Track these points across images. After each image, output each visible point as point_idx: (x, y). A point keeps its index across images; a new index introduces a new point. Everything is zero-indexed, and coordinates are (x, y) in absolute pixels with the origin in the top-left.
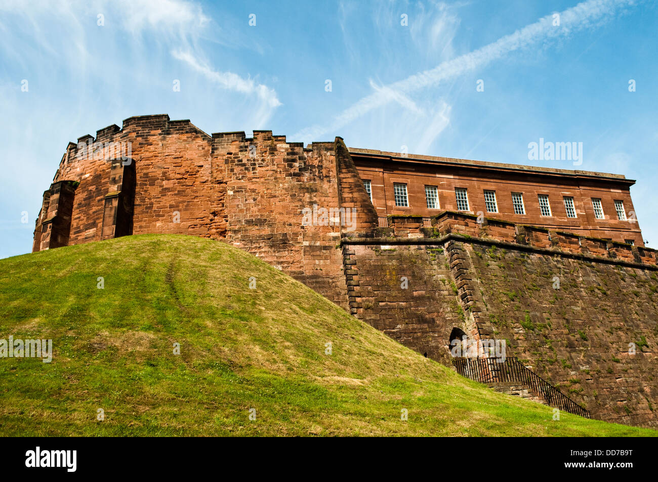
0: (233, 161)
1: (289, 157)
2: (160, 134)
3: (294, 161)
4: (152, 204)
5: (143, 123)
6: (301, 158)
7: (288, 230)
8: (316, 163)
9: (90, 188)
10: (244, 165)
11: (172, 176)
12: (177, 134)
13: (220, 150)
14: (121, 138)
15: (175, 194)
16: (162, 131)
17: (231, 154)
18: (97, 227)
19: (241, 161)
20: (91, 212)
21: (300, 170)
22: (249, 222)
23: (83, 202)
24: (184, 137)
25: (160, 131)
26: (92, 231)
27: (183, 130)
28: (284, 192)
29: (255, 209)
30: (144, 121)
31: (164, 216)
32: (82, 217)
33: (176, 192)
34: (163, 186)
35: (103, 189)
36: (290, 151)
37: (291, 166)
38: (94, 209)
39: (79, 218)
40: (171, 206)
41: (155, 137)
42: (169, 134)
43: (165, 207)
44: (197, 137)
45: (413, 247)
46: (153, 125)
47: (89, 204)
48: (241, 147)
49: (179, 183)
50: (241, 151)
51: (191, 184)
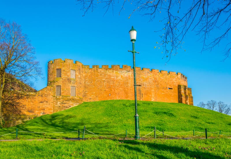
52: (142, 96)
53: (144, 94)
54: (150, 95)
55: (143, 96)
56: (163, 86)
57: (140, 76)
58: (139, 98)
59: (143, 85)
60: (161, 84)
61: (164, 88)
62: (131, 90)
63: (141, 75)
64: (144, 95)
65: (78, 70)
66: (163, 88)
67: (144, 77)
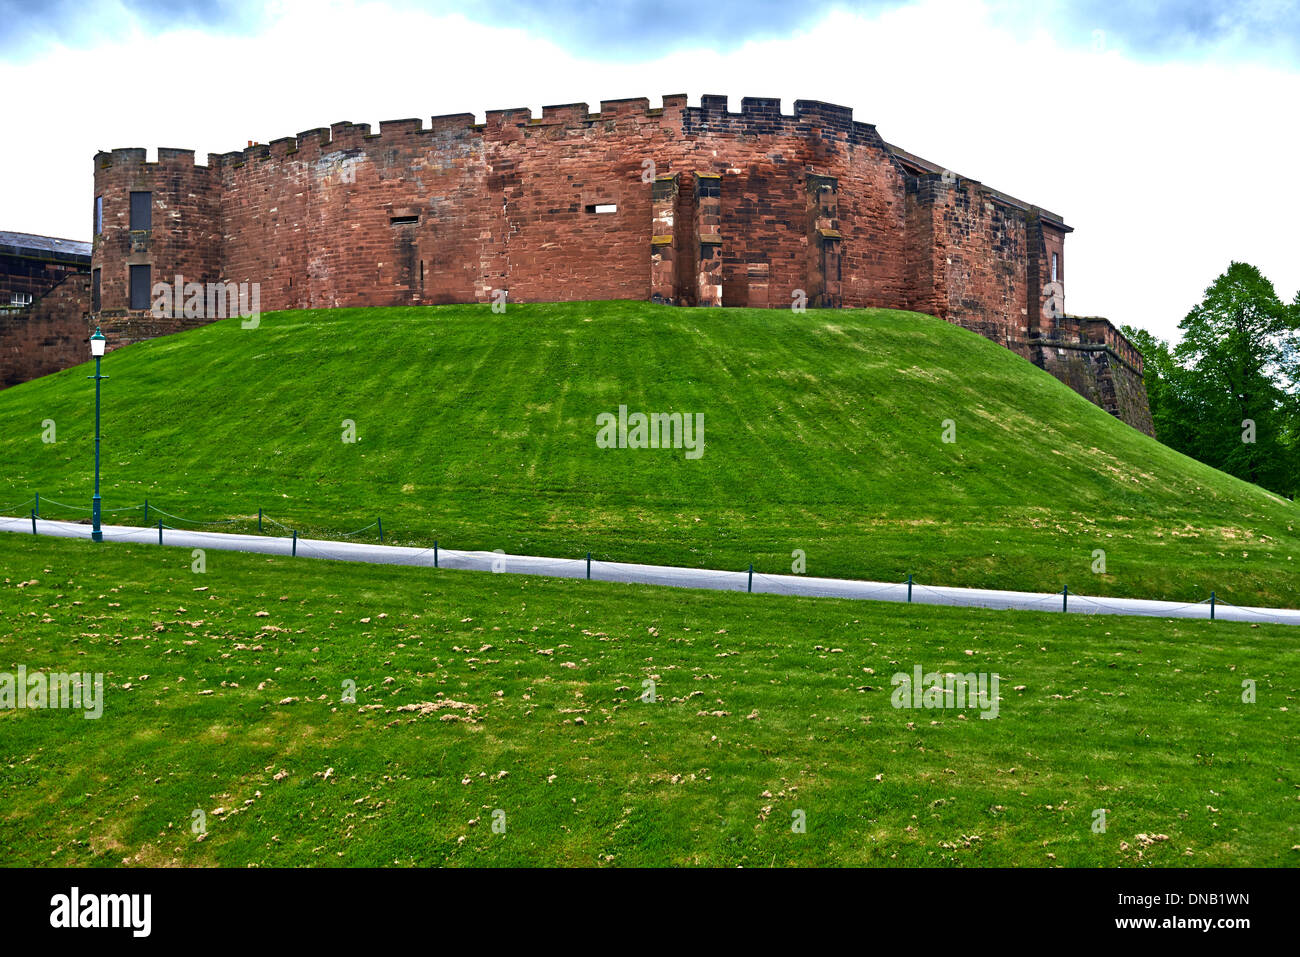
0: (951, 217)
1: (994, 223)
2: (847, 141)
3: (997, 230)
4: (845, 248)
5: (828, 115)
6: (1003, 227)
7: (996, 319)
8: (1012, 237)
9: (747, 195)
10: (959, 226)
11: (863, 210)
12: (864, 144)
13: (939, 198)
14: (797, 129)
15: (867, 239)
16: (849, 136)
17: (947, 206)
18: (769, 262)
19: (957, 219)
20: (754, 236)
21: (1002, 243)
22: (965, 303)
23: (734, 214)
24: (872, 153)
25: (846, 135)
26: (761, 267)
27: (869, 140)
28: (991, 271)
29: (969, 287)
30: (829, 112)
31: (857, 267)
32: (737, 239)
33: (868, 236)
34: (853, 224)
35: (773, 205)
36: (995, 215)
37: (995, 236)
38: (760, 233)
39: (731, 238)
40: (865, 256)
41: (842, 144)
42: (856, 143)
43: (857, 255)
44: (884, 156)
45: (1075, 353)
46: (838, 122)
47: (749, 222)
48: (956, 200)
49: (870, 222)
50: (957, 205)
51: (882, 227)
52: (418, 278)
53: (432, 263)
54: (467, 266)
55: (426, 272)
56: (554, 203)
57: (414, 167)
58: (406, 288)
59: (430, 212)
60: (538, 193)
61: (557, 211)
62: (362, 248)
63: (416, 160)
64: (431, 271)
65: (164, 190)
66: (551, 211)
67: (438, 166)
